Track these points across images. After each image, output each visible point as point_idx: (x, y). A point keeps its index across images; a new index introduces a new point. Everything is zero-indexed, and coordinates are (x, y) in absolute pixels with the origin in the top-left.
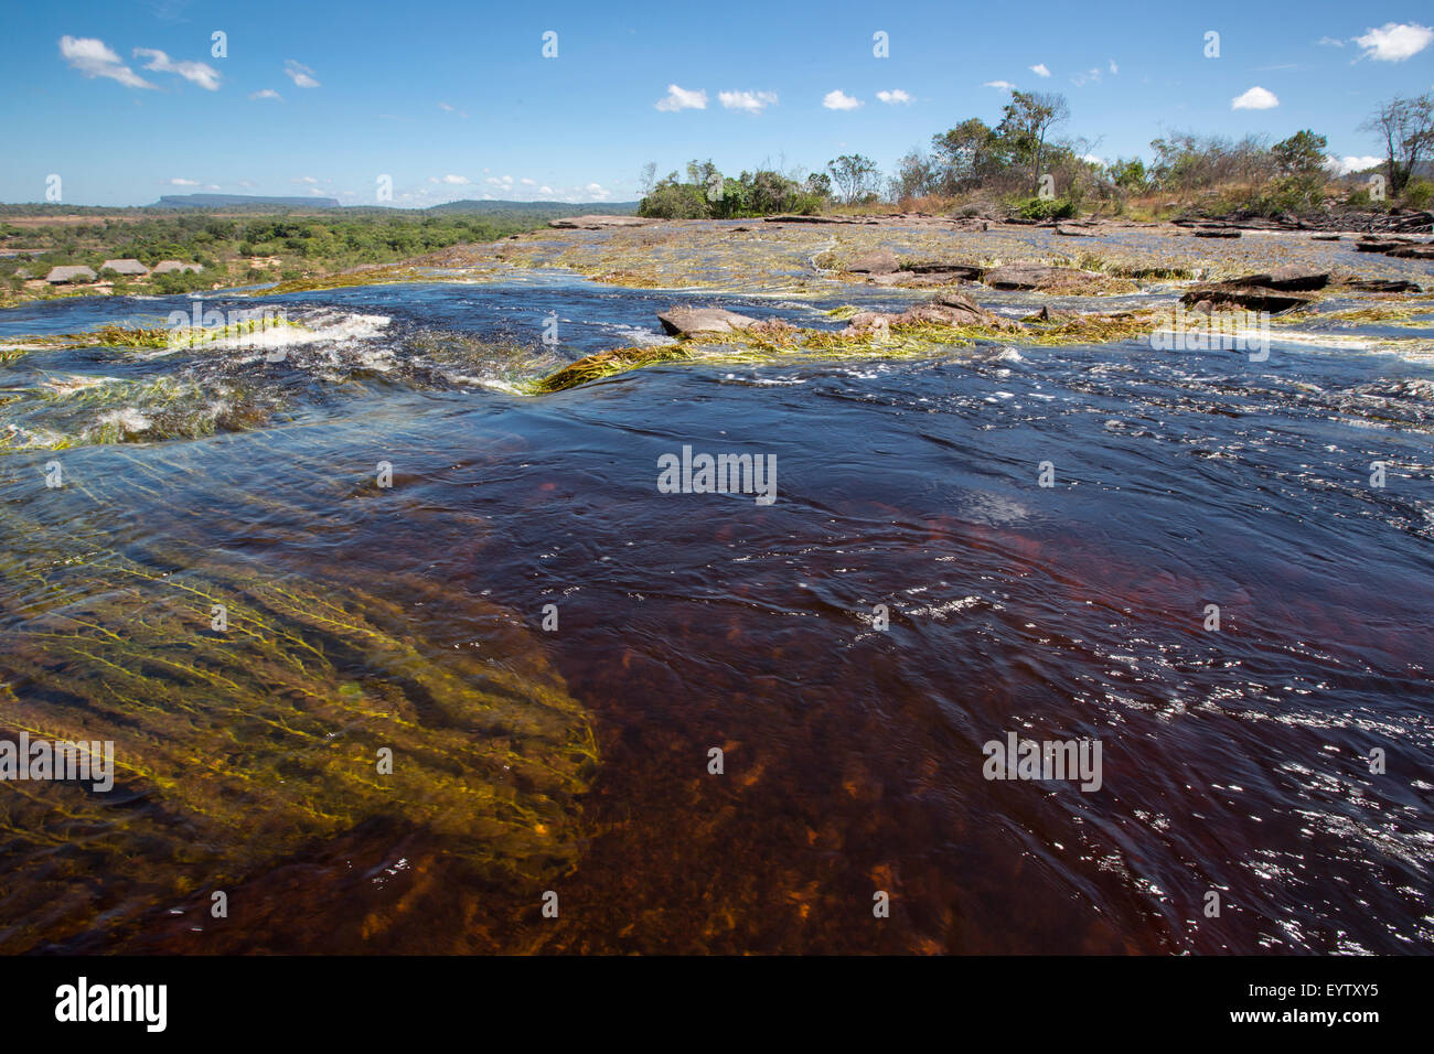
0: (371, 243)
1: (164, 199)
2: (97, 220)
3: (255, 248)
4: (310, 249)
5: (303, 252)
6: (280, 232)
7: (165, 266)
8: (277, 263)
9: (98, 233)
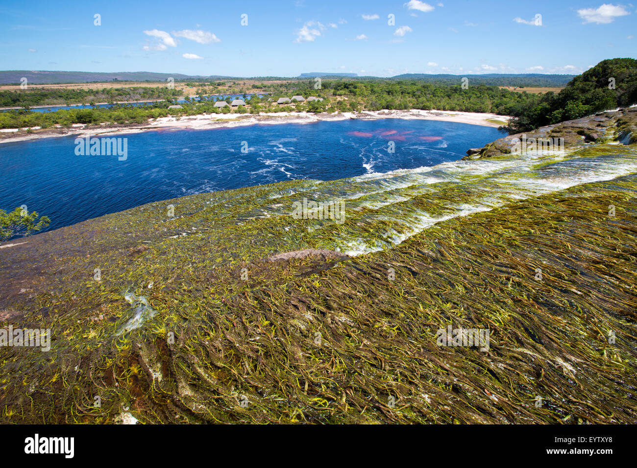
0: (380, 91)
1: (302, 75)
2: (284, 82)
3: (338, 93)
4: (357, 93)
5: (355, 94)
6: (346, 86)
7: (311, 99)
8: (346, 99)
9: (286, 86)
